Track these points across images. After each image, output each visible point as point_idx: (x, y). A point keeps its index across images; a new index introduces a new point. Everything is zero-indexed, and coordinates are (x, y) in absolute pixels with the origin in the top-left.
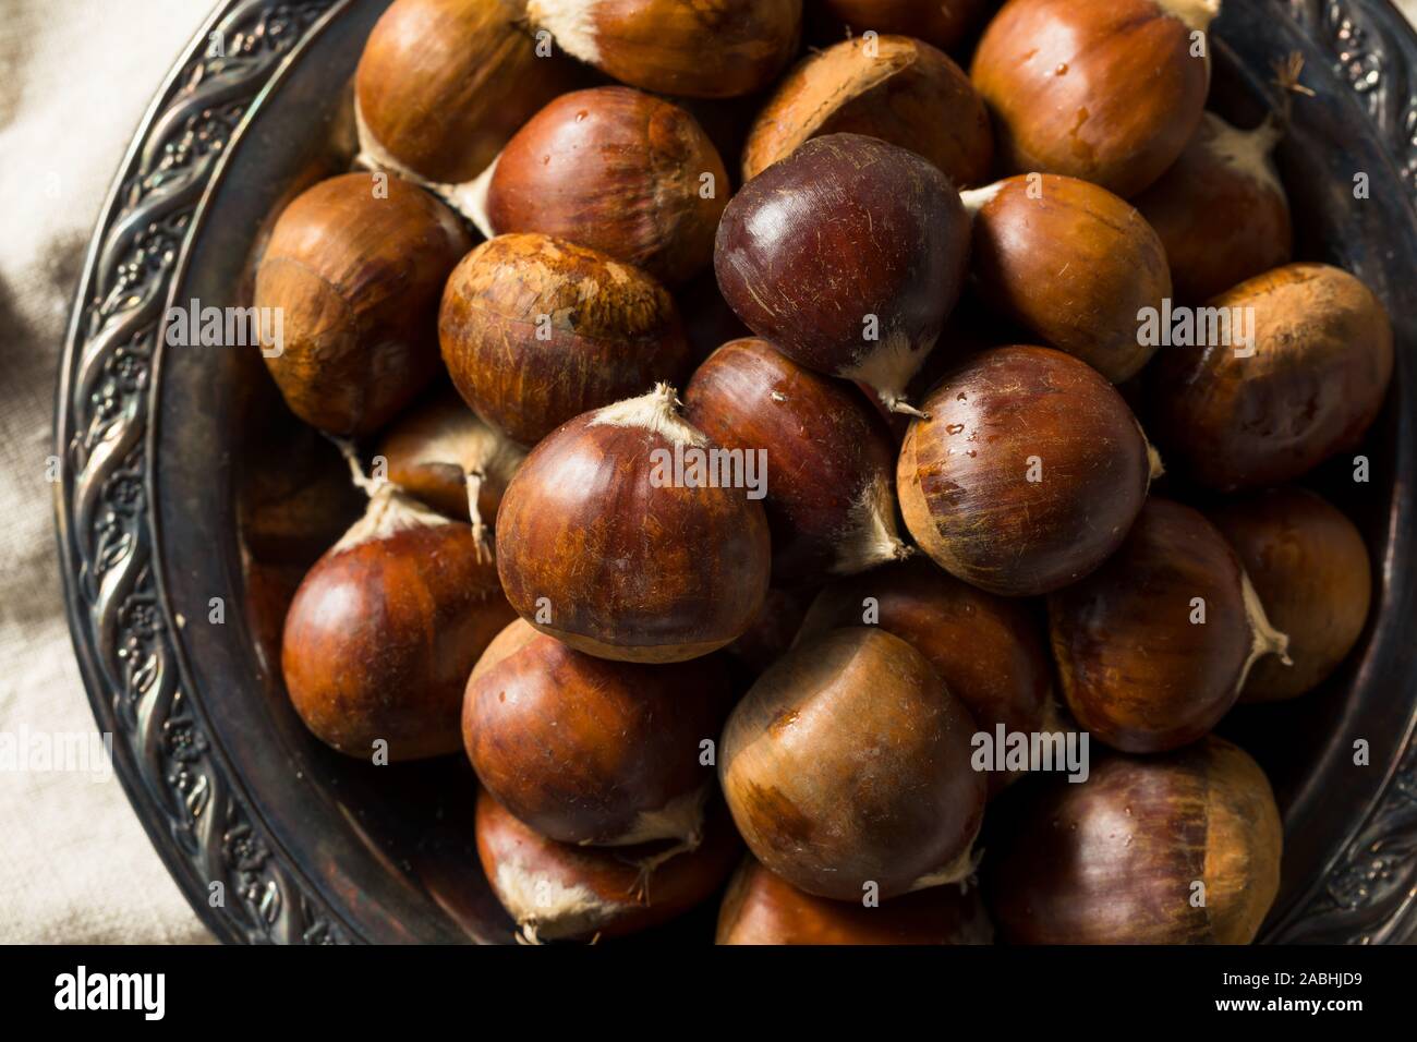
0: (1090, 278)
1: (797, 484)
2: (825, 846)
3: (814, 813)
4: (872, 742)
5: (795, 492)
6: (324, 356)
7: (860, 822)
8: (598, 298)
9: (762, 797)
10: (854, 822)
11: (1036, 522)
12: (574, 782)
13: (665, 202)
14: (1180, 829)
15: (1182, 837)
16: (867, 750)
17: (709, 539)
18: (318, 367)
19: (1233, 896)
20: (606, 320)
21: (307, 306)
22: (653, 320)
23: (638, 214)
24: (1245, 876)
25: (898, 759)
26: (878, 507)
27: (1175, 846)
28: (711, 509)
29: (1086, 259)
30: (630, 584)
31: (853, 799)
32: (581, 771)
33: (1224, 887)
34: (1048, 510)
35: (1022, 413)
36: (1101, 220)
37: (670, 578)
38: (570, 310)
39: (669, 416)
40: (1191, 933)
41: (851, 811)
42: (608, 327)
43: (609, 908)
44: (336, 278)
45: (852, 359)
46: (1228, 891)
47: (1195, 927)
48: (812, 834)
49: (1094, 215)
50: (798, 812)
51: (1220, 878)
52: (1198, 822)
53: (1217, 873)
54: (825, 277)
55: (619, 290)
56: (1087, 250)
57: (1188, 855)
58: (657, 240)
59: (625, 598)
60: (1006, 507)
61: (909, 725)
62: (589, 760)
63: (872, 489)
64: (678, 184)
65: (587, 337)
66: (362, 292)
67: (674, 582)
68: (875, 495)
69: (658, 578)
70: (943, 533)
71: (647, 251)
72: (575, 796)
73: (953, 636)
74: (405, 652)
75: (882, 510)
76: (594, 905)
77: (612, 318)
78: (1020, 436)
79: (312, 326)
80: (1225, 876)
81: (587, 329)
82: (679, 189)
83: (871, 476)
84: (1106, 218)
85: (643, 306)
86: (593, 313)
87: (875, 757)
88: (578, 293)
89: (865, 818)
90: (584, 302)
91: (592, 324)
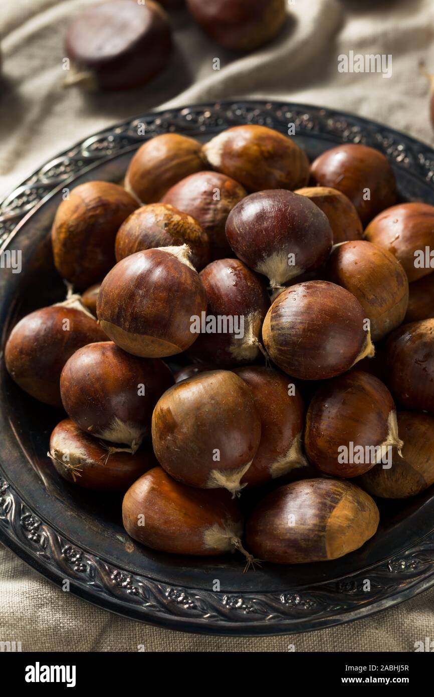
0: (371, 269)
1: (225, 304)
2: (179, 436)
3: (179, 420)
4: (212, 398)
5: (223, 307)
6: (71, 229)
7: (195, 427)
8: (178, 223)
9: (162, 413)
10: (193, 426)
11: (309, 330)
12: (93, 389)
13: (221, 208)
14: (329, 496)
15: (329, 499)
16: (209, 400)
17: (178, 294)
18: (68, 233)
19: (340, 526)
20: (178, 229)
21: (73, 208)
22: (197, 239)
23: (209, 209)
24: (348, 522)
25: (220, 408)
26: (253, 323)
27: (325, 500)
28: (184, 284)
29: (373, 263)
30: (141, 301)
31: (196, 416)
32: (97, 385)
33: (338, 521)
34: (315, 327)
35: (320, 292)
36: (385, 255)
37: (157, 303)
38: (166, 222)
39: (184, 255)
40: (316, 533)
41: (193, 420)
42: (178, 232)
43: (90, 461)
44: (87, 201)
45: (263, 257)
46: (339, 523)
47: (319, 531)
48: (176, 430)
49: (382, 252)
50: (173, 419)
51: (338, 518)
52: (338, 497)
53: (337, 515)
54: (263, 221)
55: (188, 223)
56: (373, 260)
57: (328, 505)
58: (213, 221)
59: (137, 307)
60: (299, 321)
61: (231, 399)
62: (102, 382)
63: (254, 315)
64: (229, 204)
65: (168, 231)
66: (94, 208)
67: (158, 305)
68: (254, 319)
69: (152, 302)
70: (272, 329)
71: (207, 224)
72: (91, 396)
73: (266, 392)
74: (53, 340)
75: (255, 324)
76: (85, 457)
77: (181, 230)
78: (315, 298)
79: (72, 215)
80: (340, 518)
81: (169, 229)
82: (228, 206)
83: (255, 310)
84: (387, 255)
85: (195, 233)
86: (174, 225)
87: (211, 404)
88: (172, 218)
89: (198, 426)
90: (172, 221)
91: (172, 228)
